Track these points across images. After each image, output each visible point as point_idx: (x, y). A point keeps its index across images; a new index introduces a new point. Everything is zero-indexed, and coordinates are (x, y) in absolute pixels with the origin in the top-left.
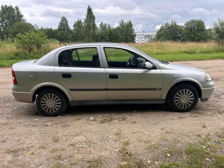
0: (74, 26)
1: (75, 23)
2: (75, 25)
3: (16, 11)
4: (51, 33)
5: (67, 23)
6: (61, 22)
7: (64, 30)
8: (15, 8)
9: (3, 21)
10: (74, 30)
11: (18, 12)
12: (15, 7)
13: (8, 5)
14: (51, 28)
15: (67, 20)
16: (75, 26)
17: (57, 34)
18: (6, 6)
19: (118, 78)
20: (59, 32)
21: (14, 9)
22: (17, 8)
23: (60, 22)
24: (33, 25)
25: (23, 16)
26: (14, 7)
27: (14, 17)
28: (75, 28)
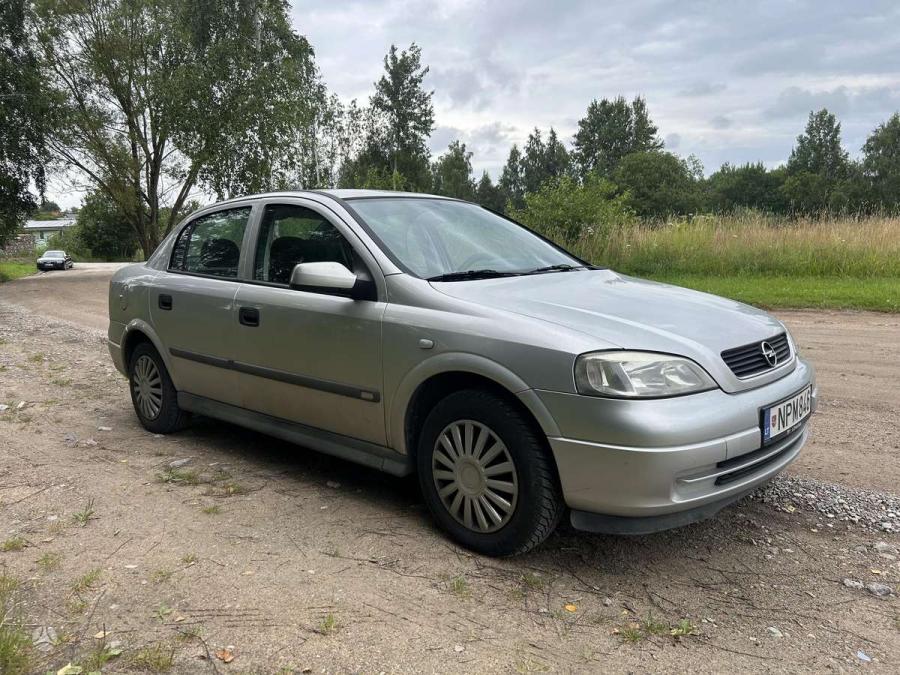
0: (868, 148)
1: (873, 135)
2: (872, 144)
3: (633, 117)
4: (753, 186)
5: (835, 136)
6: (806, 135)
7: (815, 168)
8: (631, 106)
9: (588, 156)
10: (868, 164)
11: (642, 120)
12: (634, 103)
13: (612, 100)
14: (755, 165)
15: (835, 126)
16: (872, 149)
17: (780, 188)
18: (604, 103)
19: (257, 325)
20: (790, 179)
21: (628, 109)
22: (639, 105)
23: (801, 137)
24: (681, 159)
25: (654, 131)
26: (629, 103)
27: (624, 138)
28: (870, 158)
